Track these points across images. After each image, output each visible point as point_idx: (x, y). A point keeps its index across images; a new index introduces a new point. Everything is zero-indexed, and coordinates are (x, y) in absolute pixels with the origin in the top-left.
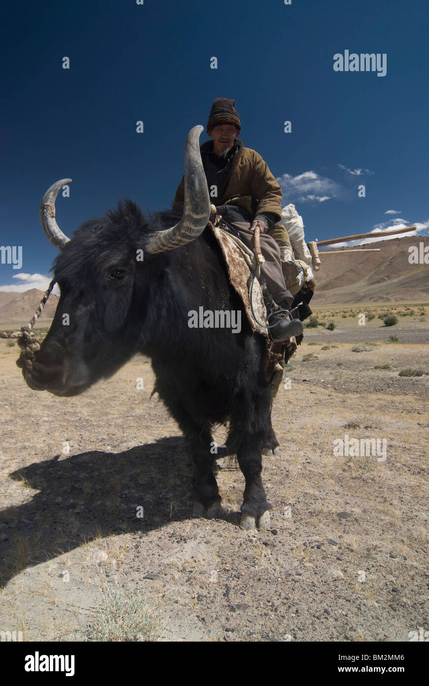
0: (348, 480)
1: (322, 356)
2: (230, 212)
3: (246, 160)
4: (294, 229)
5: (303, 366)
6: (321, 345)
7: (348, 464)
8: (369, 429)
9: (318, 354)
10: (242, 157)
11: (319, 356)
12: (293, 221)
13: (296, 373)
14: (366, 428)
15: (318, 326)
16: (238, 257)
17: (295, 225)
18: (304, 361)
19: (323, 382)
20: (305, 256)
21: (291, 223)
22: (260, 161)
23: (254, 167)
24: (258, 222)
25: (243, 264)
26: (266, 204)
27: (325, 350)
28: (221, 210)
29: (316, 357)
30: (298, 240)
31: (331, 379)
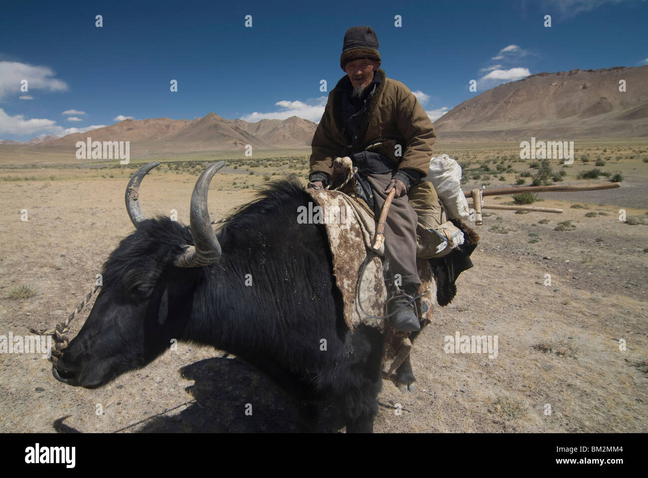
0: (489, 423)
1: (583, 225)
2: (369, 161)
3: (387, 99)
4: (446, 184)
5: (552, 236)
6: (587, 209)
7: (496, 406)
8: (561, 356)
9: (578, 222)
10: (384, 94)
11: (578, 225)
12: (445, 175)
13: (539, 246)
14: (558, 354)
15: (600, 177)
16: (353, 237)
17: (448, 179)
18: (556, 230)
19: (568, 263)
20: (460, 214)
21: (442, 177)
22: (406, 98)
23: (399, 104)
24: (396, 182)
25: (359, 245)
26: (410, 155)
27: (589, 217)
28: (360, 158)
29: (573, 226)
30: (451, 197)
31: (579, 260)
